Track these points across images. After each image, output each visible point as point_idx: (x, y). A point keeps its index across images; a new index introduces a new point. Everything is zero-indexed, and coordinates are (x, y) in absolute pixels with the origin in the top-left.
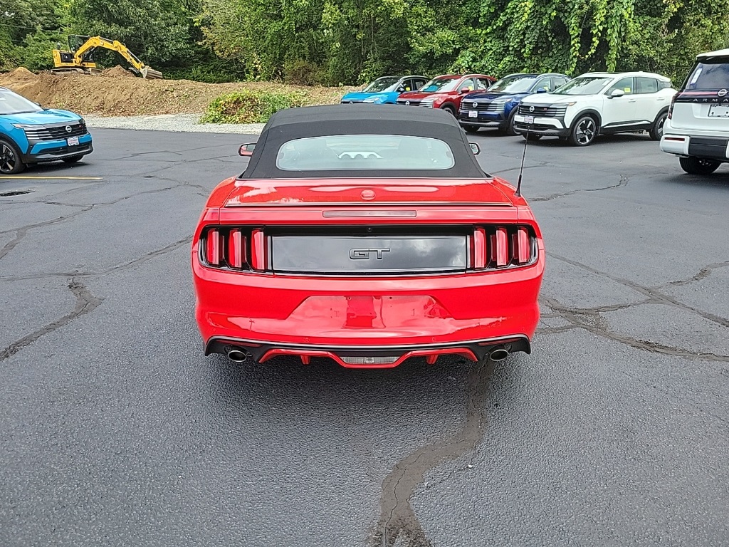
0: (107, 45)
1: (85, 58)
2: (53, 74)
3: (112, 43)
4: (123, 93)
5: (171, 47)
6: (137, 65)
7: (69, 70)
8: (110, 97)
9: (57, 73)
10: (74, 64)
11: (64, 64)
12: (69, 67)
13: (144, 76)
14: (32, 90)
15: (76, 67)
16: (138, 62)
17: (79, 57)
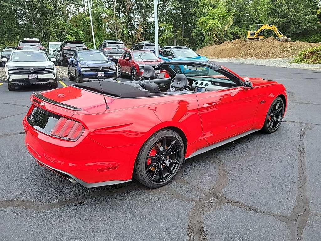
0: (269, 28)
1: (260, 34)
2: (245, 41)
3: (271, 27)
4: (268, 49)
5: (303, 26)
6: (279, 35)
7: (251, 40)
8: (261, 51)
9: (247, 41)
10: (254, 37)
11: (250, 37)
12: (251, 38)
13: (281, 41)
14: (236, 48)
15: (255, 38)
16: (280, 34)
17: (257, 34)
